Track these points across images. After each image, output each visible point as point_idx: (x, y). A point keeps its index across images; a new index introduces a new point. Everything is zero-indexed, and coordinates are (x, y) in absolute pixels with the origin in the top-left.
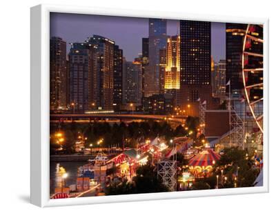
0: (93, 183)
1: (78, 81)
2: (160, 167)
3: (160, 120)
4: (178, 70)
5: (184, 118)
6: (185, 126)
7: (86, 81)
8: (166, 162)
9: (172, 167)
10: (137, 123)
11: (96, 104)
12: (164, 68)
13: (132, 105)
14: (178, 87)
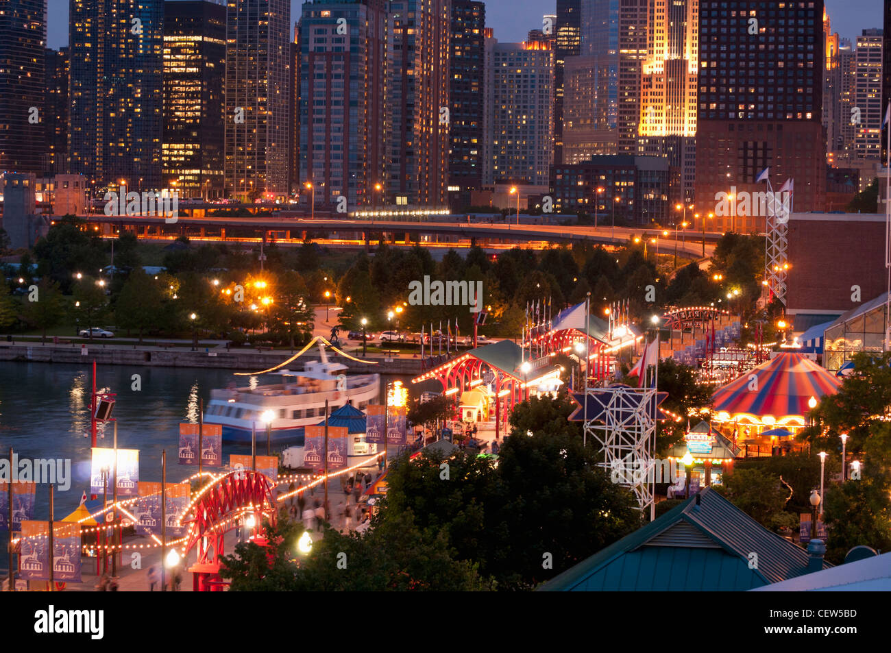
0: (364, 446)
1: (329, 112)
2: (594, 408)
3: (617, 243)
4: (693, 68)
5: (710, 240)
6: (713, 270)
7: (354, 111)
8: (618, 393)
9: (639, 412)
10: (530, 252)
11: (388, 185)
12: (638, 64)
13: (513, 190)
14: (688, 128)
